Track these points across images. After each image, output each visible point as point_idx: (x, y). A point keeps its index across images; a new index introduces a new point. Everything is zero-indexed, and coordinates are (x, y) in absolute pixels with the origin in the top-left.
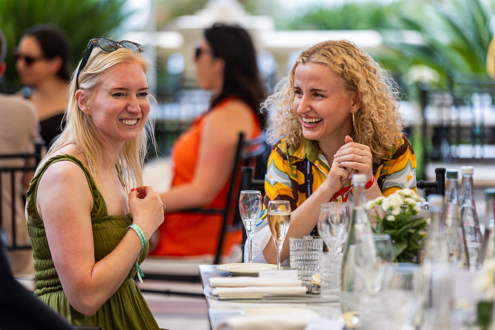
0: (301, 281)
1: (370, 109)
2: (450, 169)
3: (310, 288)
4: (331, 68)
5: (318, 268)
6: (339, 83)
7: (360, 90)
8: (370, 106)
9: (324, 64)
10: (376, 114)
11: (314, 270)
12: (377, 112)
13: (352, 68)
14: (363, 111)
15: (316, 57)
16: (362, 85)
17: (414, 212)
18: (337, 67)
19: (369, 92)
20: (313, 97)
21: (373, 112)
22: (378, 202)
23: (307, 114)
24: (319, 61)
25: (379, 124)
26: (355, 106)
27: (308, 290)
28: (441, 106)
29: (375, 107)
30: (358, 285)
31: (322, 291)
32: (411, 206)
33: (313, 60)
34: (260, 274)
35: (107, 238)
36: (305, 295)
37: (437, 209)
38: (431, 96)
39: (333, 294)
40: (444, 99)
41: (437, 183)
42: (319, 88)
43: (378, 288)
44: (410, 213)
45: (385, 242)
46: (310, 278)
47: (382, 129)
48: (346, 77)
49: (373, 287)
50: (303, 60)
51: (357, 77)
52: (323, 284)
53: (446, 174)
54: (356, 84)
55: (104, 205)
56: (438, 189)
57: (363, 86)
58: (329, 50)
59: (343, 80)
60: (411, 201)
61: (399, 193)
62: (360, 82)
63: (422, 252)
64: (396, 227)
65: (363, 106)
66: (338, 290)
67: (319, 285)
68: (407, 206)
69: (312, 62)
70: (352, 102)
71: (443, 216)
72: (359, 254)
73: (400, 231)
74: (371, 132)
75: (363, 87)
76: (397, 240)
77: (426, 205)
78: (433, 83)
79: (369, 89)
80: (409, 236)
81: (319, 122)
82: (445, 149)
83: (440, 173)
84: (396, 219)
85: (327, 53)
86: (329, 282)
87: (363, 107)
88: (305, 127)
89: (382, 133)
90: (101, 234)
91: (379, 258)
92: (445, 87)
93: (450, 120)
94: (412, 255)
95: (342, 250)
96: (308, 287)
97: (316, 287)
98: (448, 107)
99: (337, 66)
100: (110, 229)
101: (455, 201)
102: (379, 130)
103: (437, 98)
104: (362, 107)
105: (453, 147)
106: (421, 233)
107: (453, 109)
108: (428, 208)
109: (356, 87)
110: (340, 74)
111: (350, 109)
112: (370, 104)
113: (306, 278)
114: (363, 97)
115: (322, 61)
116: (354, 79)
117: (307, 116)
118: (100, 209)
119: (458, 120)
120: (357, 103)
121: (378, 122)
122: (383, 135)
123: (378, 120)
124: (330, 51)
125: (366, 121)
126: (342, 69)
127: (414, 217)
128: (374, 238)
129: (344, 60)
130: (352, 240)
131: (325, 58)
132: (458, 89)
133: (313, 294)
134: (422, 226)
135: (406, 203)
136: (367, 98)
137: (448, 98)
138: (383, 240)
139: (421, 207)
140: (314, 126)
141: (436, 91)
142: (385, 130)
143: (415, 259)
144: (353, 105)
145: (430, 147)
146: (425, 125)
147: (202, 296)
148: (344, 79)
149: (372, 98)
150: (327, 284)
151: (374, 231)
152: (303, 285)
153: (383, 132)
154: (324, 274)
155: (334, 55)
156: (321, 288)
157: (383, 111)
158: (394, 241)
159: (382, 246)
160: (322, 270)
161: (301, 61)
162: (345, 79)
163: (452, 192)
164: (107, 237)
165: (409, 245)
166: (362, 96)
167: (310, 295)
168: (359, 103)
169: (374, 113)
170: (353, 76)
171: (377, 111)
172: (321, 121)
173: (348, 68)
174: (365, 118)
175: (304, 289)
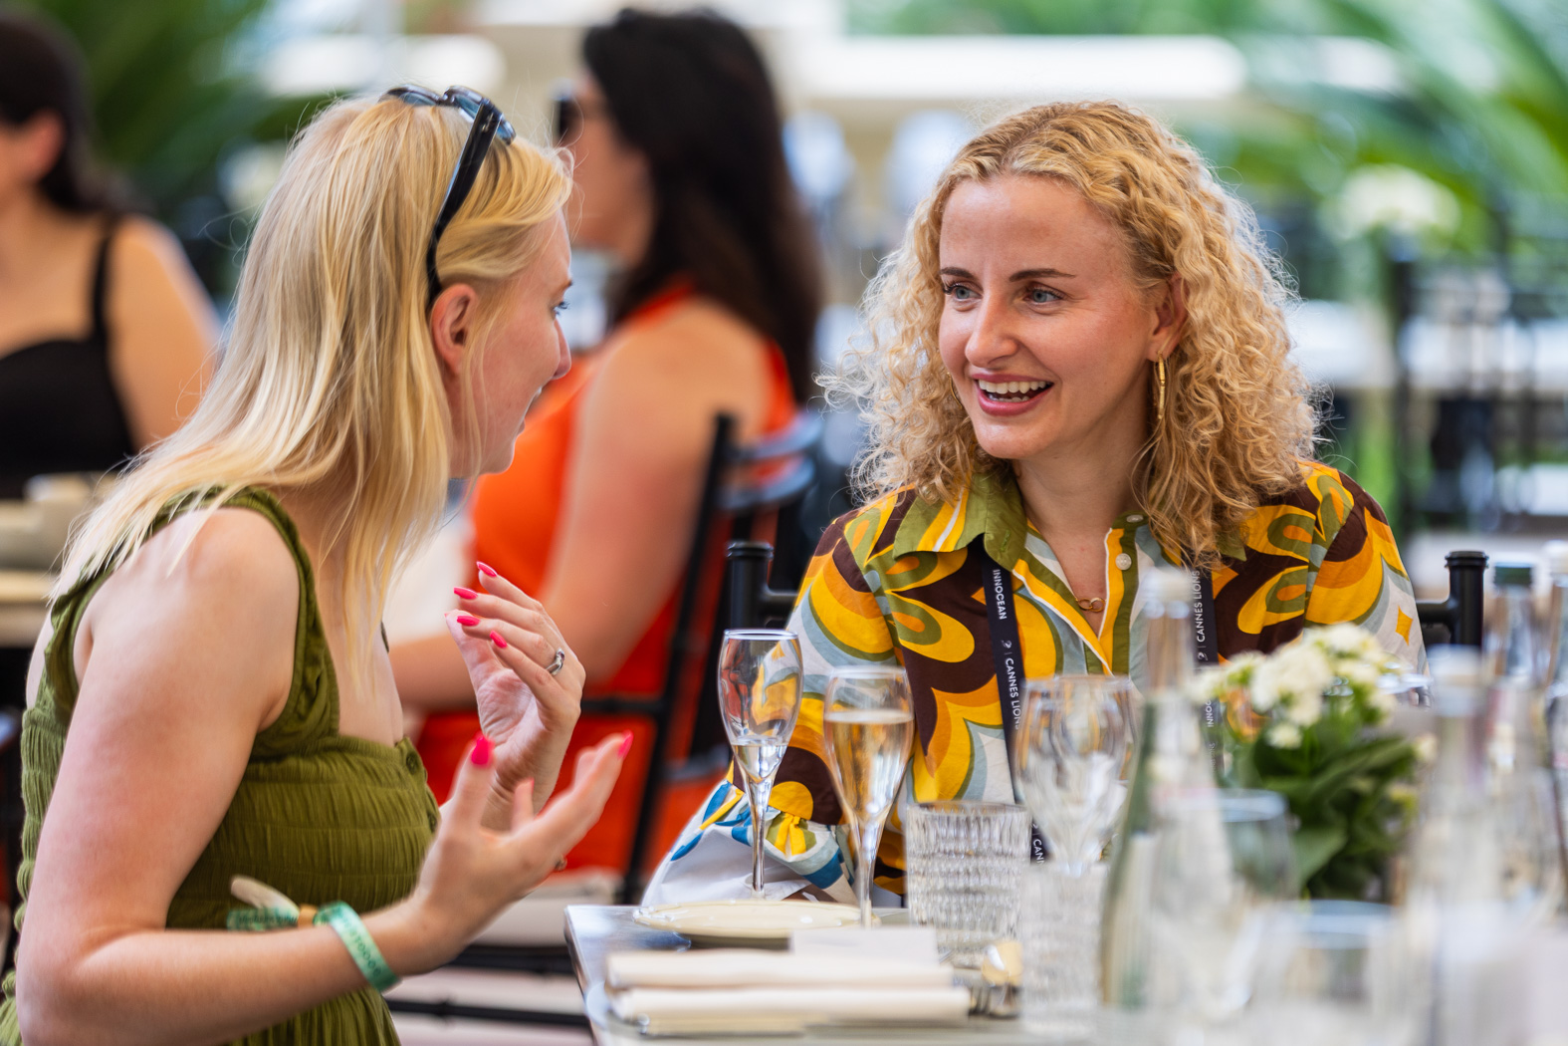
0: (947, 970)
1: (1213, 342)
2: (1502, 554)
3: (984, 996)
4: (1084, 193)
5: (1013, 919)
6: (1113, 246)
7: (1184, 274)
8: (1211, 332)
9: (1060, 177)
10: (1231, 363)
11: (994, 929)
12: (1234, 355)
13: (1153, 194)
14: (1188, 350)
15: (1027, 157)
16: (1189, 252)
17: (1370, 716)
18: (1107, 186)
19: (1212, 282)
20: (1018, 301)
21: (1223, 354)
22: (1239, 676)
23: (999, 364)
24: (1042, 167)
25: (1240, 401)
26: (1162, 334)
27: (974, 1004)
28: (1467, 318)
29: (1229, 338)
30: (1160, 985)
31: (1028, 1006)
32: (1359, 693)
33: (1018, 164)
34: (796, 943)
35: (328, 817)
36: (965, 1020)
37: (1458, 703)
38: (1426, 283)
39: (1068, 1016)
40: (1477, 295)
41: (1453, 604)
42: (1045, 265)
43: (1236, 997)
44: (1355, 717)
45: (1262, 825)
46: (979, 959)
47: (1252, 418)
48: (1137, 224)
49: (1217, 990)
50: (980, 166)
51: (1172, 224)
52: (1029, 980)
53: (1488, 575)
54: (1171, 250)
55: (333, 696)
56: (1458, 628)
57: (1194, 259)
58: (1069, 130)
59: (1126, 238)
60: (1359, 672)
61: (1319, 644)
62: (1186, 242)
63: (1401, 863)
64: (1304, 767)
65: (1189, 333)
66: (1086, 1002)
67: (1016, 982)
68: (1347, 692)
69: (1014, 172)
70: (1155, 321)
71: (1480, 728)
72: (1166, 869)
73: (1319, 783)
74: (1215, 423)
75: (1192, 262)
76: (1307, 815)
77: (1418, 690)
78: (1434, 235)
79: (1215, 270)
80: (1351, 805)
81: (1040, 391)
82: (1480, 482)
83: (1466, 568)
84: (1303, 741)
85: (1065, 139)
86: (1051, 974)
87: (1188, 337)
88: (986, 410)
89: (1250, 431)
90: (306, 800)
91: (1241, 886)
92: (1479, 251)
93: (1498, 374)
94: (1360, 873)
95: (1104, 854)
96: (976, 993)
97: (1004, 992)
98: (1494, 322)
99: (1107, 183)
100: (343, 785)
101: (1522, 675)
102: (1242, 422)
103: (1447, 291)
104: (1187, 335)
105: (1510, 476)
106: (1397, 791)
107: (1510, 332)
108: (1421, 700)
109: (1170, 260)
110: (1119, 215)
111: (1147, 345)
112: (1212, 323)
113: (965, 959)
114: (1191, 297)
115: (1051, 168)
116: (1165, 233)
117: (999, 373)
118: (317, 710)
119: (1529, 373)
120: (1170, 324)
121: (1236, 393)
122: (1253, 438)
123: (1235, 385)
124: (1075, 135)
125: (1197, 384)
126: (1122, 196)
127: (1369, 733)
128: (1225, 811)
129: (1125, 163)
130: (1140, 816)
131: (1062, 156)
132: (1526, 258)
133: (993, 1016)
134: (1401, 765)
135: (1342, 681)
136: (1205, 303)
137: (1490, 292)
138: (1256, 817)
139: (1399, 696)
140: (1024, 405)
141: (1446, 264)
142: (1260, 423)
143: (1373, 888)
144: (1156, 332)
145: (1422, 474)
146: (1402, 393)
147: (578, 1022)
148: (1129, 234)
149: (1224, 303)
150: (1046, 982)
151: (1222, 783)
152: (956, 983)
153: (1253, 429)
154: (1037, 944)
155: (1088, 147)
156: (1025, 996)
157: (1258, 352)
158: (1297, 823)
159: (1251, 840)
160: (1027, 929)
161: (974, 170)
162: (1133, 232)
163: (1515, 638)
164: (327, 812)
165: (1352, 839)
166: (1187, 293)
167: (981, 1022)
168: (1177, 324)
169: (1225, 358)
170: (1161, 221)
171: (1237, 353)
172: (1049, 386)
173: (1145, 194)
174: (1194, 375)
175: (961, 1000)
